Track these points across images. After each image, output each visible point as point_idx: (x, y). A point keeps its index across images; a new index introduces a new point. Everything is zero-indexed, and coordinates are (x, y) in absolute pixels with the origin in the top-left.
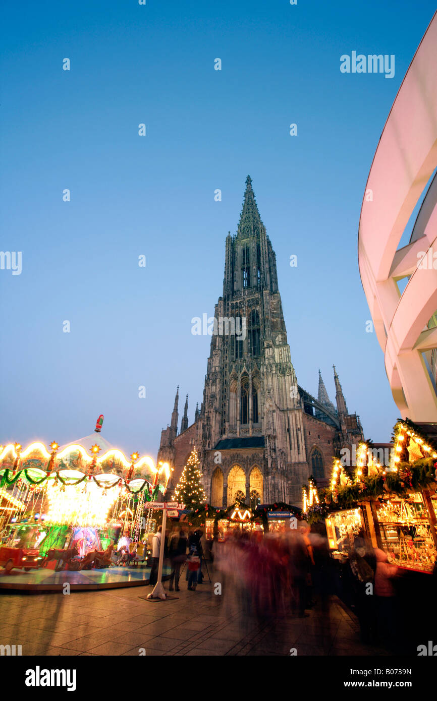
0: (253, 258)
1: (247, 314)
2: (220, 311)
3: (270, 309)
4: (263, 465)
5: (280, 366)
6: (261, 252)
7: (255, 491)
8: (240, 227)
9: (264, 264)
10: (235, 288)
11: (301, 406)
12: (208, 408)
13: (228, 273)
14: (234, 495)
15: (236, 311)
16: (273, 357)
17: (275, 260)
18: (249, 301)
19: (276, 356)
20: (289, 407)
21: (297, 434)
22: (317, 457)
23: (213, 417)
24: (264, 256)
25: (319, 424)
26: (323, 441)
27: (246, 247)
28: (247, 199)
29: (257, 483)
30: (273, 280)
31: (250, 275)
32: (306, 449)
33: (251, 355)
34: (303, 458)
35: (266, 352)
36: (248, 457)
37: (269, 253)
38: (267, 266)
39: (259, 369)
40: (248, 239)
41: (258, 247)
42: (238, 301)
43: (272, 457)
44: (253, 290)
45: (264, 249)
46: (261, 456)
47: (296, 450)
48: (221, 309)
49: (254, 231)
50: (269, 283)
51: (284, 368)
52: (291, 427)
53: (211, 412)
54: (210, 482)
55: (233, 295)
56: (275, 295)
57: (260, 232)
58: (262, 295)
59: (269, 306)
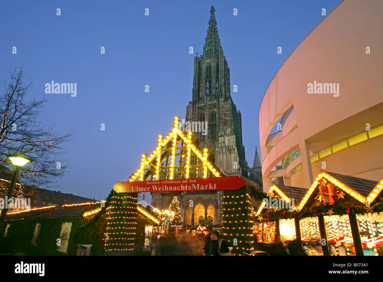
0: (213, 75)
1: (208, 114)
2: (190, 111)
3: (224, 111)
4: (215, 204)
5: (228, 147)
6: (220, 70)
7: (210, 217)
8: (205, 50)
9: (221, 79)
10: (200, 96)
11: (240, 172)
13: (196, 84)
14: (198, 218)
15: (201, 111)
16: (224, 142)
17: (230, 75)
18: (210, 105)
19: (226, 142)
20: (232, 172)
24: (222, 73)
27: (209, 66)
28: (211, 26)
29: (211, 212)
30: (227, 90)
31: (211, 86)
33: (210, 140)
35: (220, 139)
36: (206, 199)
37: (225, 70)
38: (223, 81)
40: (211, 60)
41: (218, 66)
42: (203, 105)
43: (220, 199)
44: (212, 97)
45: (222, 67)
46: (214, 198)
48: (191, 110)
49: (215, 53)
50: (224, 92)
51: (230, 149)
54: (184, 212)
55: (199, 100)
56: (228, 101)
57: (219, 54)
58: (219, 101)
59: (223, 109)
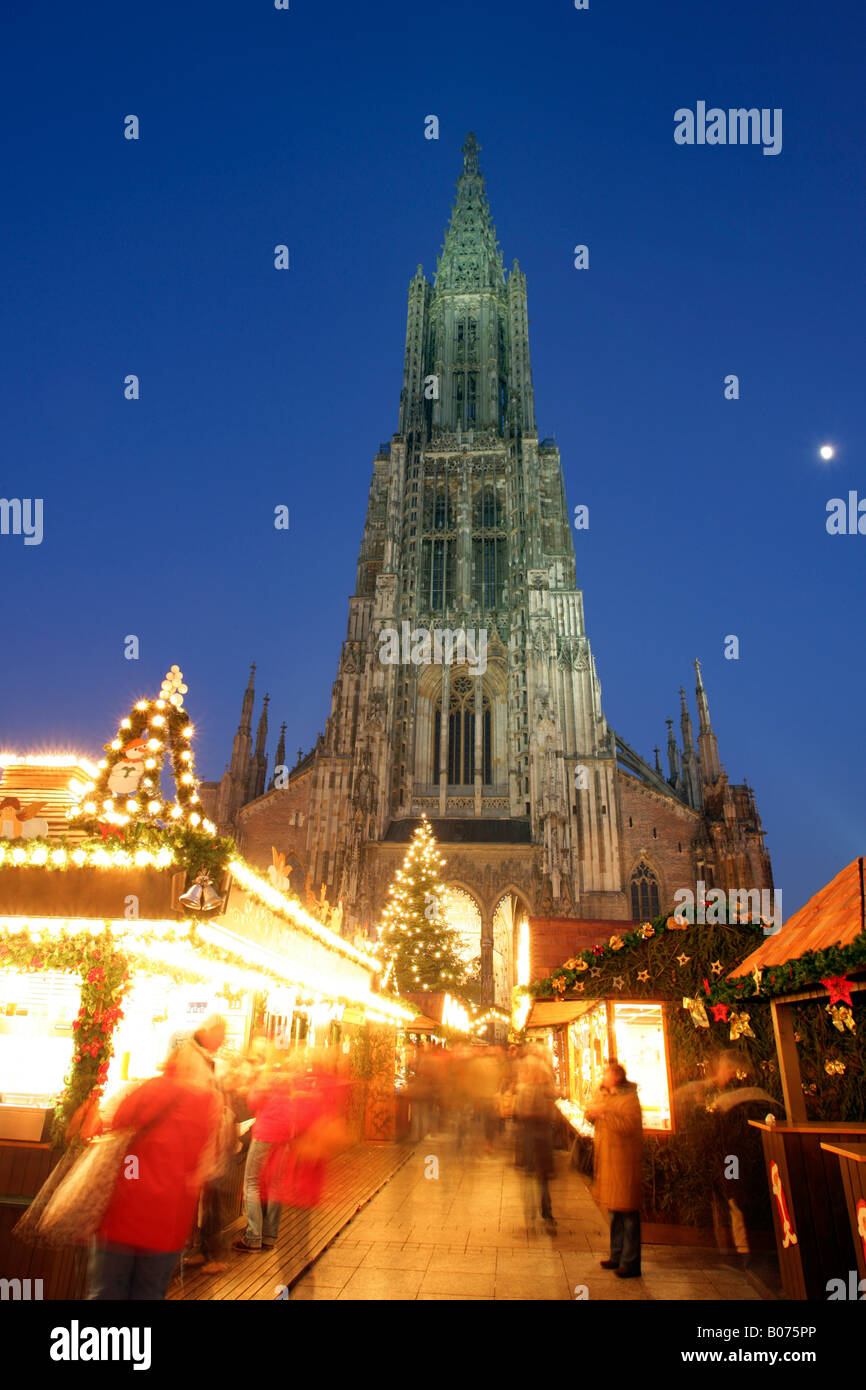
1: (470, 494)
2: (397, 472)
4: (532, 892)
5: (559, 643)
10: (436, 419)
11: (610, 750)
12: (365, 728)
16: (550, 615)
18: (476, 461)
20: (580, 751)
21: (599, 821)
22: (644, 883)
23: (380, 754)
25: (658, 800)
26: (665, 842)
27: (469, 317)
32: (622, 859)
33: (481, 604)
34: (612, 880)
35: (531, 598)
36: (488, 865)
39: (505, 643)
40: (477, 296)
42: (447, 456)
44: (487, 431)
46: (528, 867)
47: (596, 861)
51: (568, 650)
52: (584, 803)
53: (373, 740)
55: (430, 435)
56: (550, 457)
59: (537, 480)
